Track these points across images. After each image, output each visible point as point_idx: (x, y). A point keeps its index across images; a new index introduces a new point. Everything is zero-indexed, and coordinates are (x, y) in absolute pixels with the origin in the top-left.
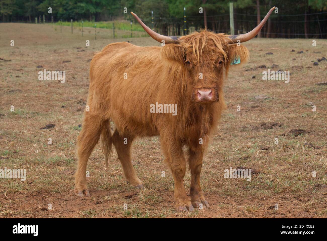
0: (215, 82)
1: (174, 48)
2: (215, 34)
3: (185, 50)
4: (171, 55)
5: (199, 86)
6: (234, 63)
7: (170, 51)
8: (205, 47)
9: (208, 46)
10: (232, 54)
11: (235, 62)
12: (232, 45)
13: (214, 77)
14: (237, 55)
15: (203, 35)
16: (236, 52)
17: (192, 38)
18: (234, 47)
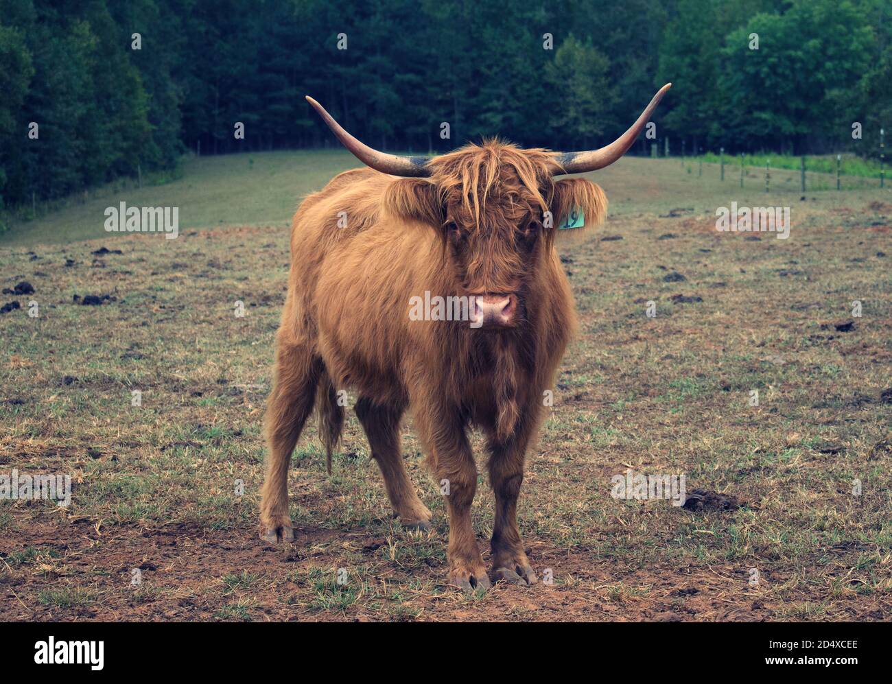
0: (520, 277)
1: (415, 189)
2: (519, 152)
3: (444, 194)
4: (409, 206)
5: (477, 287)
6: (567, 226)
7: (405, 197)
8: (493, 186)
9: (500, 185)
10: (565, 201)
11: (571, 222)
12: (563, 180)
13: (516, 263)
14: (575, 206)
15: (488, 157)
16: (574, 199)
17: (462, 161)
18: (569, 184)
